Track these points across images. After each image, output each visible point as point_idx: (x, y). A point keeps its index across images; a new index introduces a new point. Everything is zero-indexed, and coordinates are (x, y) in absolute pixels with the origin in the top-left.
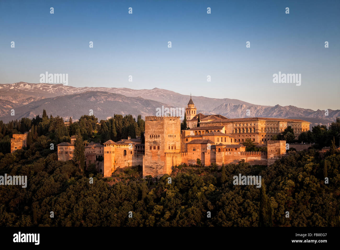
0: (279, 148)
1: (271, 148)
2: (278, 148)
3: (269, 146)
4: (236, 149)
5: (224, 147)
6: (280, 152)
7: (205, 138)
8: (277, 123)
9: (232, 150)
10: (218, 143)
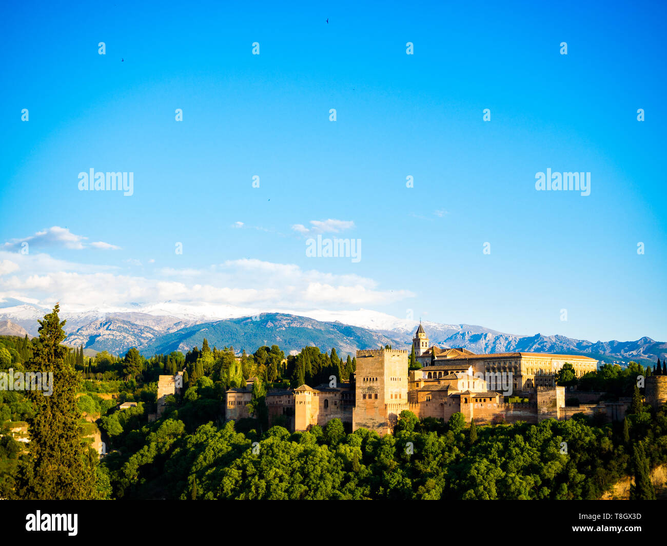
0: (555, 398)
1: (543, 397)
2: (553, 397)
3: (540, 394)
4: (491, 400)
5: (472, 396)
6: (556, 404)
7: (444, 383)
8: (549, 360)
9: (485, 401)
10: (464, 390)
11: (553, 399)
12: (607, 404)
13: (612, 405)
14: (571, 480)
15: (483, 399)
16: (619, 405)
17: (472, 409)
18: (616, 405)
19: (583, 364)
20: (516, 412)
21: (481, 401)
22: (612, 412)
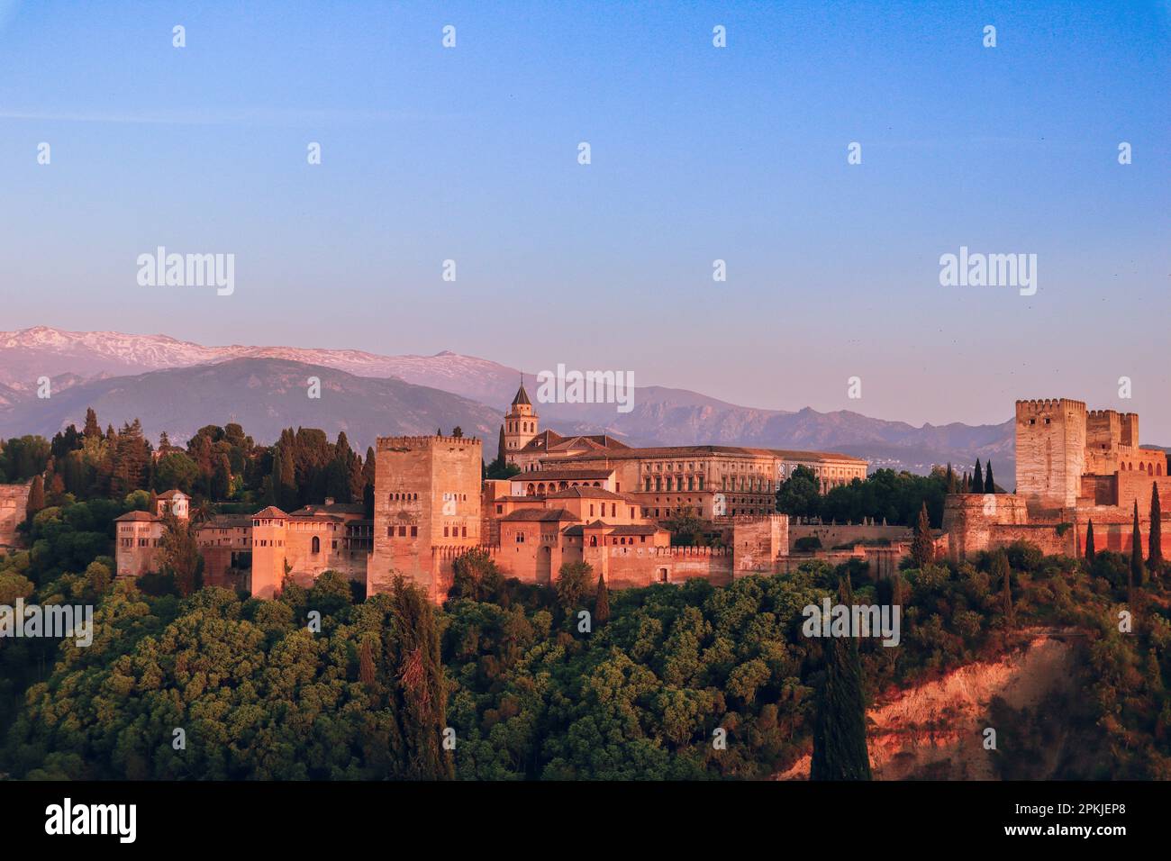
0: (769, 536)
1: (746, 536)
2: (765, 536)
3: (739, 530)
4: (643, 540)
5: (606, 531)
6: (770, 548)
7: (554, 505)
8: (768, 461)
9: (631, 542)
10: (592, 520)
11: (763, 541)
12: (868, 549)
13: (878, 551)
14: (785, 698)
15: (627, 539)
16: (891, 552)
17: (605, 557)
18: (885, 552)
19: (839, 470)
20: (693, 564)
21: (623, 541)
22: (879, 565)
